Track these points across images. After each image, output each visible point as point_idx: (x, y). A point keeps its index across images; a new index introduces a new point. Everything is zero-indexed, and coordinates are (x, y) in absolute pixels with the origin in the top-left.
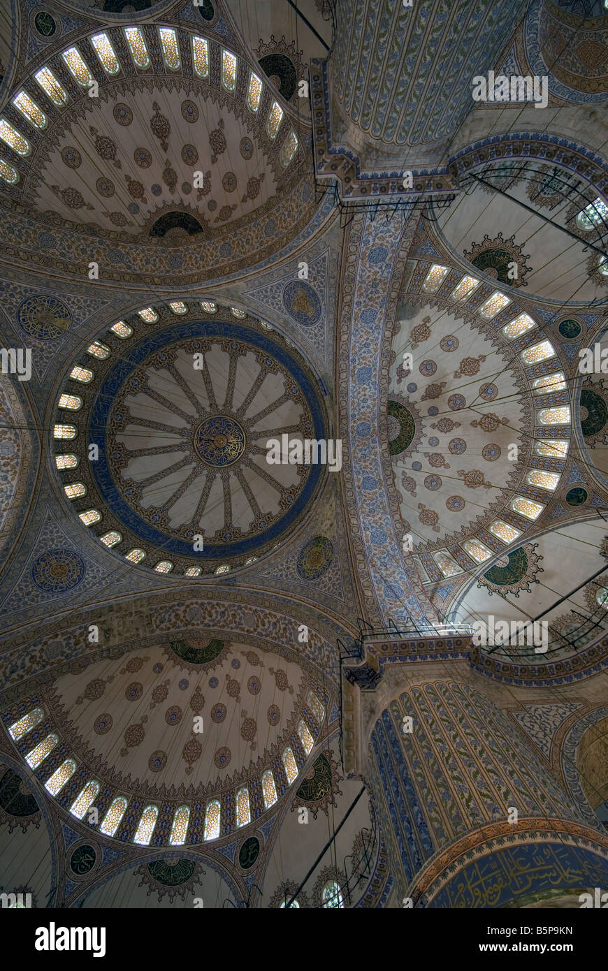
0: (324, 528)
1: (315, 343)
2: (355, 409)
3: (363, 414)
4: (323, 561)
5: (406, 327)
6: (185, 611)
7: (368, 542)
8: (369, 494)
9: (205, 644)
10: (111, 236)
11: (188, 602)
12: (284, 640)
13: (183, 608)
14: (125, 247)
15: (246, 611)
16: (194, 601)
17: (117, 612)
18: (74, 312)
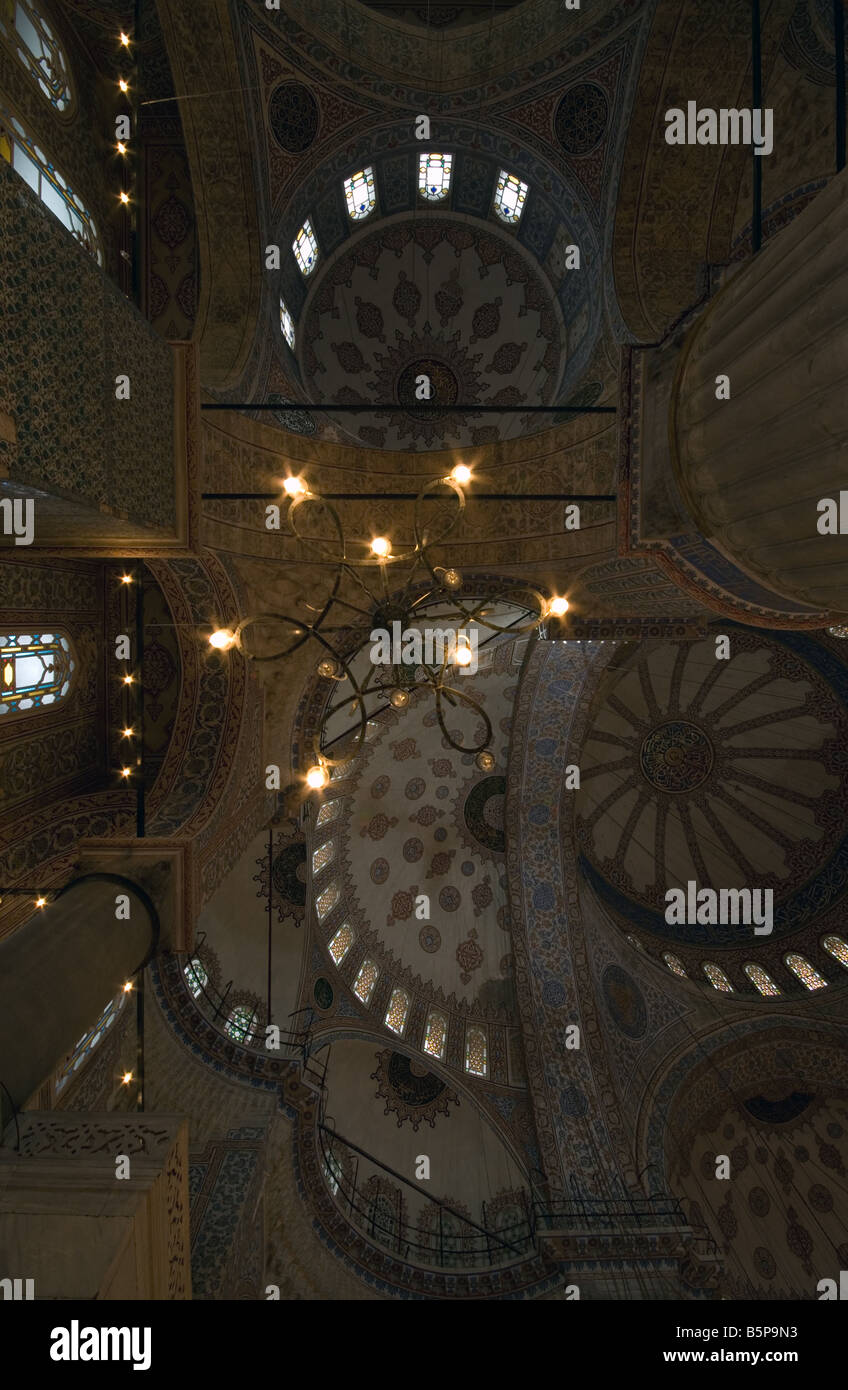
2: (553, 846)
3: (540, 838)
5: (491, 969)
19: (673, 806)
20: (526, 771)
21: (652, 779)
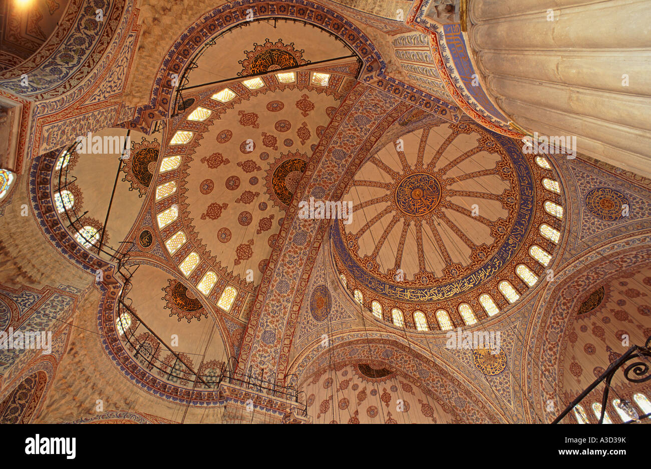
5: (253, 263)
8: (345, 148)
10: (419, 384)
14: (414, 375)
18: (470, 352)
19: (402, 220)
20: (321, 164)
21: (398, 201)
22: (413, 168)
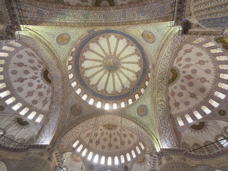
0: (139, 33)
1: (76, 35)
4: (150, 34)
6: (160, 80)
7: (144, 18)
9: (171, 74)
11: (157, 79)
12: (174, 50)
13: (159, 80)
14: (55, 90)
15: (163, 61)
16: (157, 77)
17: (156, 98)
18: (74, 103)
20: (117, 11)
22: (120, 57)
